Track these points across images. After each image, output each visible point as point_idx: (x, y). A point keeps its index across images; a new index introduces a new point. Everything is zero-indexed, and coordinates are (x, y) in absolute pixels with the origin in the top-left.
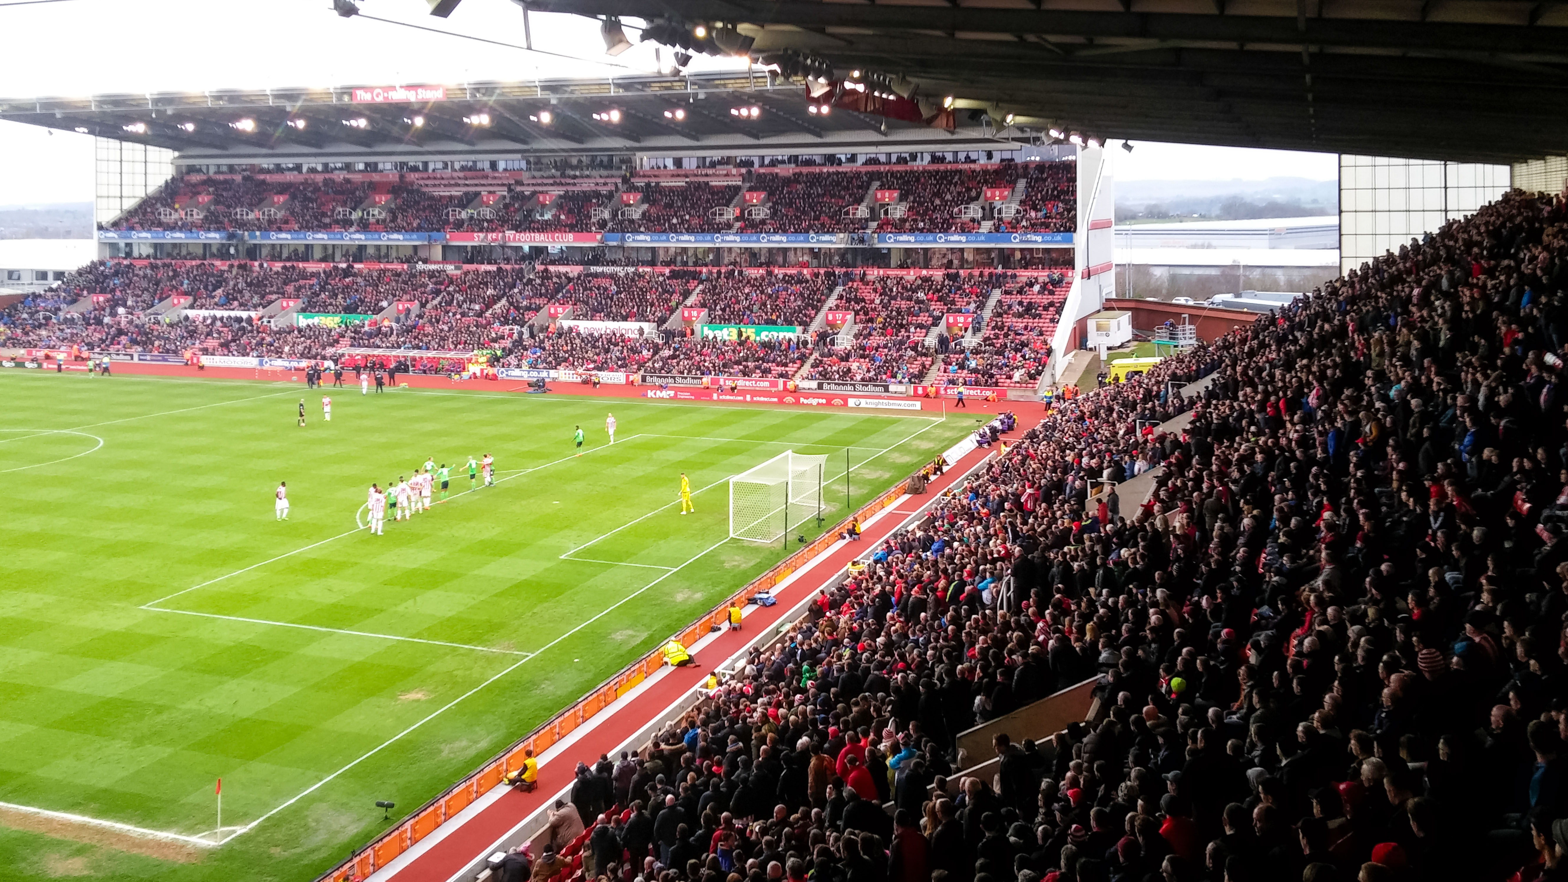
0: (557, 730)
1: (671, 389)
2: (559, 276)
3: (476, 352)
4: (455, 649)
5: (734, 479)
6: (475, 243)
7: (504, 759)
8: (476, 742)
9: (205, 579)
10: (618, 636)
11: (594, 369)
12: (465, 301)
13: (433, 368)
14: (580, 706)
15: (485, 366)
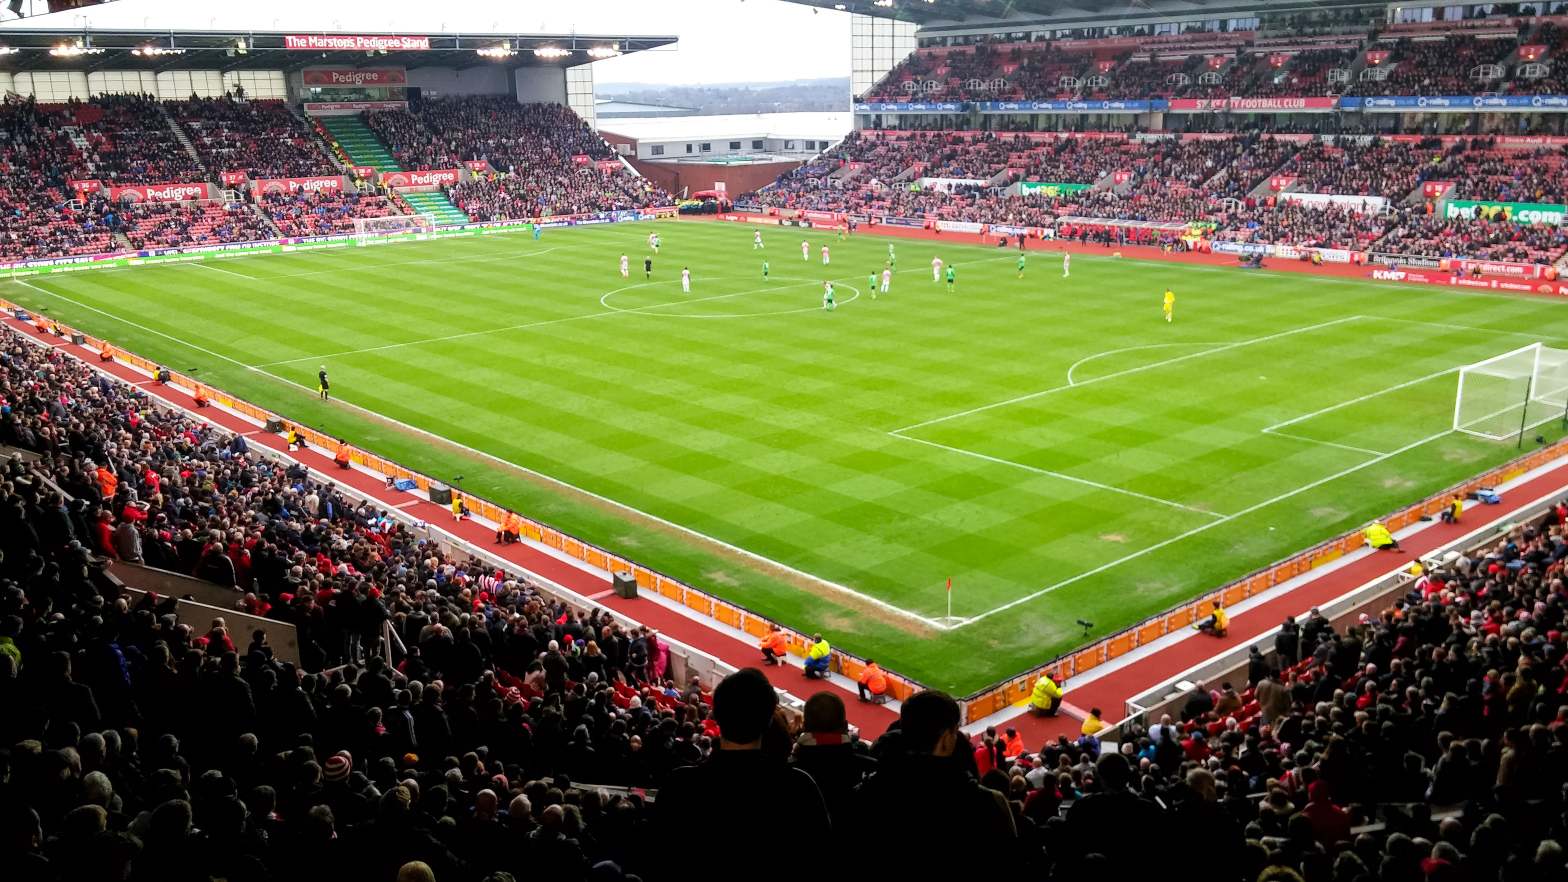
0: (1248, 588)
1: (1400, 270)
2: (1285, 144)
3: (1190, 224)
4: (1152, 502)
5: (1464, 369)
6: (1197, 111)
7: (1194, 605)
8: (1168, 586)
9: (939, 416)
10: (1318, 513)
11: (1315, 246)
12: (1183, 172)
13: (1146, 240)
14: (1273, 571)
15: (1198, 239)
